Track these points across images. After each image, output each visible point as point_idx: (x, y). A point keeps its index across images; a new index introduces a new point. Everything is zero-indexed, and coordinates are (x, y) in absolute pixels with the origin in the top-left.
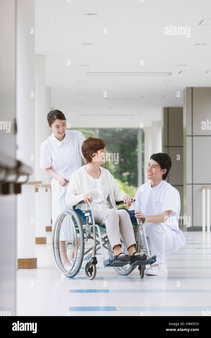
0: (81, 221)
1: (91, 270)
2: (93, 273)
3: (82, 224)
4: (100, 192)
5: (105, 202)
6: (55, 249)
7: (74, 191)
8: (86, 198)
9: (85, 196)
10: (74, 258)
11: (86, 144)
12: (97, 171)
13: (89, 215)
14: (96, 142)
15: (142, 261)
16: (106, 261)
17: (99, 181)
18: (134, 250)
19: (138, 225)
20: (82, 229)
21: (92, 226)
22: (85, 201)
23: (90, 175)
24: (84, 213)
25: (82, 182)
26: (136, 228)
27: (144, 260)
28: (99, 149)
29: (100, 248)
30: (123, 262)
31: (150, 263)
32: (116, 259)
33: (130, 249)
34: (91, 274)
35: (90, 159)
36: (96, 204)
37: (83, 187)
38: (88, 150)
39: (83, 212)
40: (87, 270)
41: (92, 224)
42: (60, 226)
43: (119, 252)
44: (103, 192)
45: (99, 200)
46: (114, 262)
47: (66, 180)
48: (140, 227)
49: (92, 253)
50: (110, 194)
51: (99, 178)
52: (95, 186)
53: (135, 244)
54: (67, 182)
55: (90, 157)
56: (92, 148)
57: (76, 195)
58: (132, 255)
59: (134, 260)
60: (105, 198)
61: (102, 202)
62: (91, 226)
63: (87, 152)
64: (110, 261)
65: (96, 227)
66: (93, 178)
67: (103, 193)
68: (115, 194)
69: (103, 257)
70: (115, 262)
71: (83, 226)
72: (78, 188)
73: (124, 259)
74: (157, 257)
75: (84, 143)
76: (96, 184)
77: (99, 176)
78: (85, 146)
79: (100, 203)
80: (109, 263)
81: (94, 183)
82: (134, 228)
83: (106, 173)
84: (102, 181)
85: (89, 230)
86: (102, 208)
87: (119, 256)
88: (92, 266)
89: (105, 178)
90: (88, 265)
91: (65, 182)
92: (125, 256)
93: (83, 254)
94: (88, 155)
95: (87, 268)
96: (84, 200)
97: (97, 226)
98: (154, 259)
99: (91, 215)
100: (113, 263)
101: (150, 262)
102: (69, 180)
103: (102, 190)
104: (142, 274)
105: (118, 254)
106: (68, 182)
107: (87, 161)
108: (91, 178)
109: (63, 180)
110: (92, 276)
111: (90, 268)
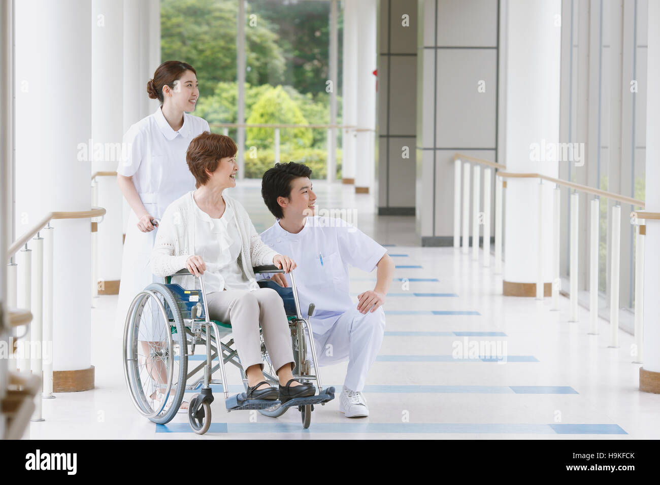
0: (181, 309)
1: (200, 415)
2: (205, 420)
3: (183, 317)
4: (224, 247)
5: (231, 269)
6: (129, 362)
7: (169, 245)
8: (192, 265)
9: (191, 260)
10: (167, 383)
11: (198, 144)
12: (217, 203)
13: (198, 301)
14: (218, 141)
15: (304, 399)
16: (232, 399)
17: (222, 223)
18: (289, 375)
19: (300, 320)
20: (184, 325)
21: (203, 322)
22: (190, 270)
23: (204, 210)
24: (188, 295)
25: (185, 227)
26: (295, 325)
27: (310, 397)
28: (224, 156)
29: (218, 367)
30: (265, 402)
31: (322, 402)
32: (252, 394)
33: (282, 372)
34: (201, 421)
35: (204, 175)
36: (213, 273)
37: (188, 235)
38: (203, 157)
39: (186, 292)
40: (193, 414)
41: (204, 320)
42: (140, 315)
43: (257, 380)
44: (229, 246)
45: (220, 264)
46: (246, 403)
47: (151, 221)
48: (303, 325)
49: (203, 376)
50: (243, 251)
51: (221, 218)
52: (214, 234)
53: (292, 363)
54: (153, 224)
55: (204, 172)
56: (211, 152)
57: (173, 253)
58: (284, 384)
59: (289, 395)
60: (233, 258)
61: (227, 267)
62: (201, 323)
63: (200, 161)
64: (238, 400)
65: (212, 326)
66: (210, 217)
67: (229, 248)
68: (254, 251)
69: (225, 391)
70: (248, 402)
71: (185, 320)
72: (178, 238)
73: (269, 395)
74: (336, 391)
75: (193, 144)
76: (215, 228)
77: (221, 212)
78: (196, 149)
79: (221, 271)
80: (236, 405)
81: (212, 226)
82: (290, 326)
83: (235, 209)
84: (227, 223)
85: (198, 331)
86: (225, 282)
87: (258, 389)
88: (203, 406)
89: (233, 217)
90: (194, 403)
91: (150, 225)
92: (270, 389)
93: (186, 376)
94: (202, 167)
95: (193, 409)
96: (189, 268)
97: (213, 324)
98: (329, 393)
99: (201, 300)
100: (244, 405)
101: (321, 400)
102: (158, 221)
103: (228, 242)
104: (306, 420)
105: (255, 385)
106: (156, 225)
107: (197, 180)
108: (206, 217)
109: (147, 220)
110: (202, 426)
111: (198, 410)
